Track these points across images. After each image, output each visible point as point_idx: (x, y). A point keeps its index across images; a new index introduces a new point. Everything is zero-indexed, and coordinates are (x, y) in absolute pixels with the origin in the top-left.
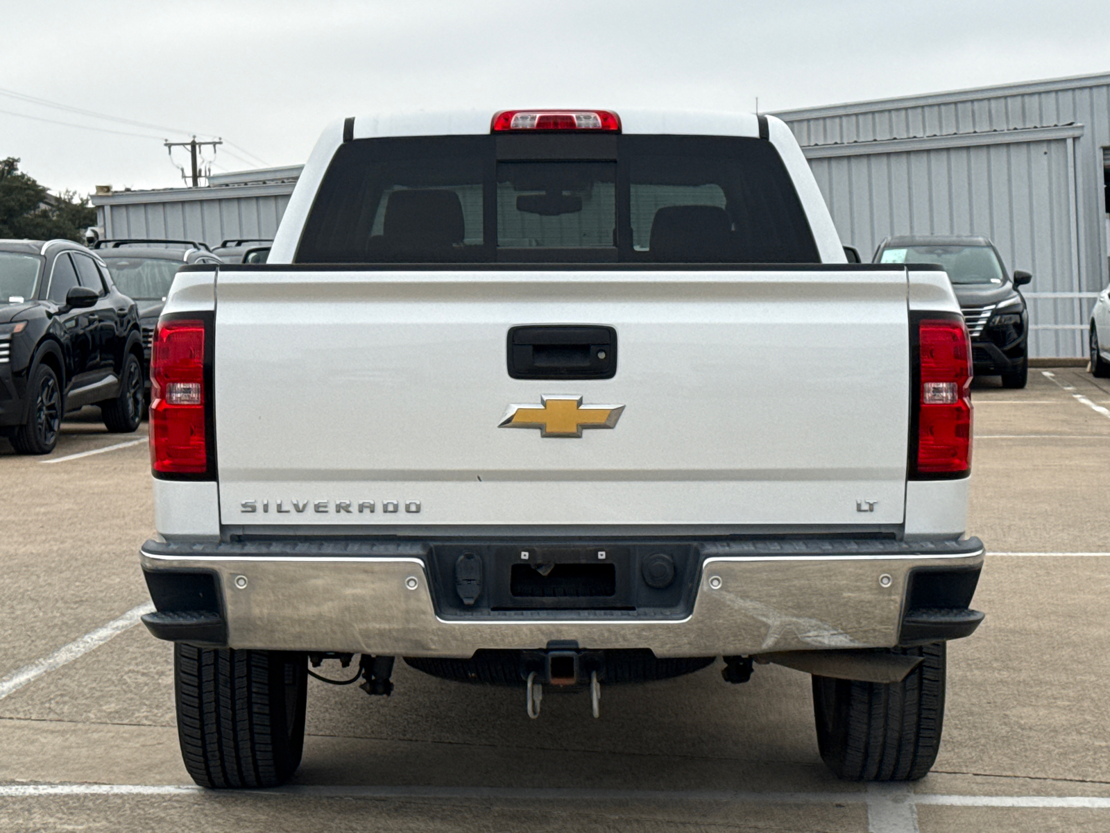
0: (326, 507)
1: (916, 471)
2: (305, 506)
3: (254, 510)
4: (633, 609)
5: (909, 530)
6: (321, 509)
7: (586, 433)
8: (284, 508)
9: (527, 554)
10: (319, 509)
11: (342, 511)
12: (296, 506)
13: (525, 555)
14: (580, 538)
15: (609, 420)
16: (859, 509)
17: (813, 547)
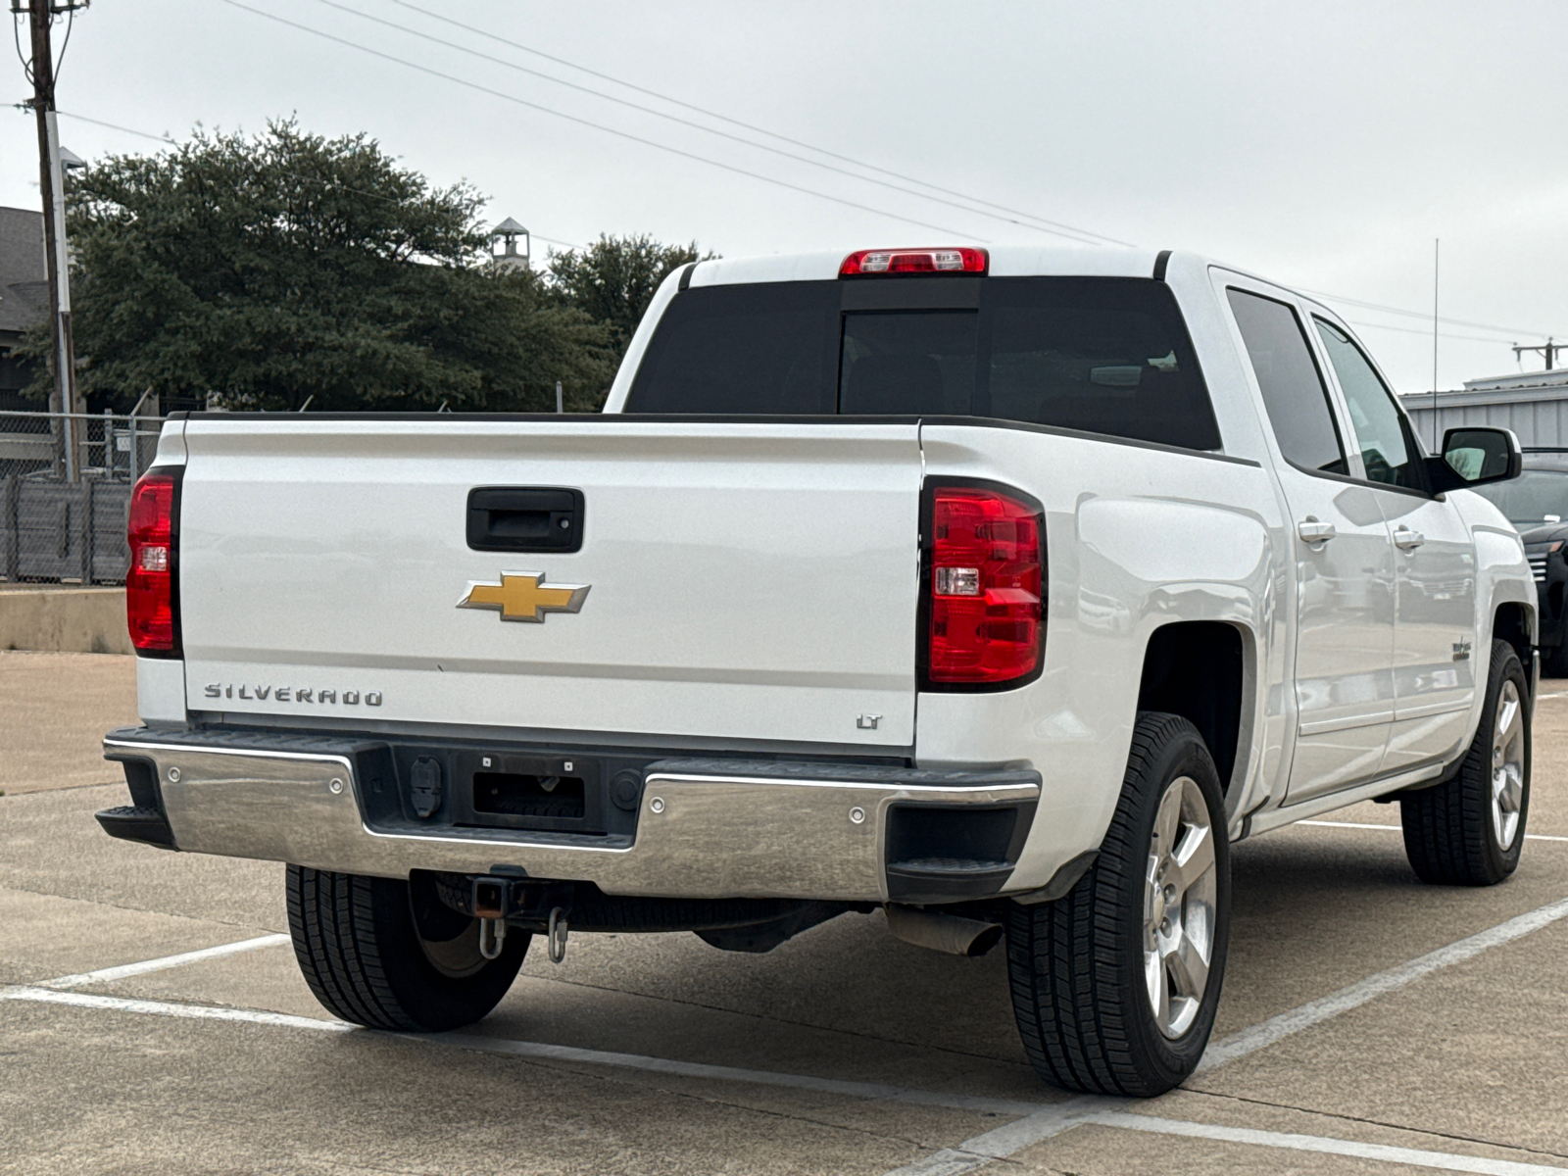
0: (287, 694)
1: (927, 681)
2: (267, 692)
3: (218, 694)
4: (605, 834)
5: (920, 755)
6: (283, 697)
7: (548, 616)
8: (247, 694)
9: (489, 760)
10: (280, 696)
11: (304, 700)
12: (258, 692)
13: (487, 762)
14: (548, 745)
15: (573, 603)
16: (860, 725)
17: (809, 769)
